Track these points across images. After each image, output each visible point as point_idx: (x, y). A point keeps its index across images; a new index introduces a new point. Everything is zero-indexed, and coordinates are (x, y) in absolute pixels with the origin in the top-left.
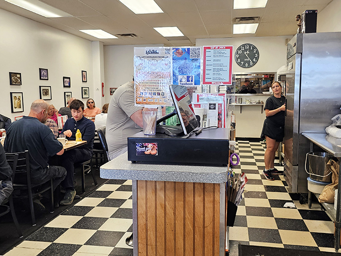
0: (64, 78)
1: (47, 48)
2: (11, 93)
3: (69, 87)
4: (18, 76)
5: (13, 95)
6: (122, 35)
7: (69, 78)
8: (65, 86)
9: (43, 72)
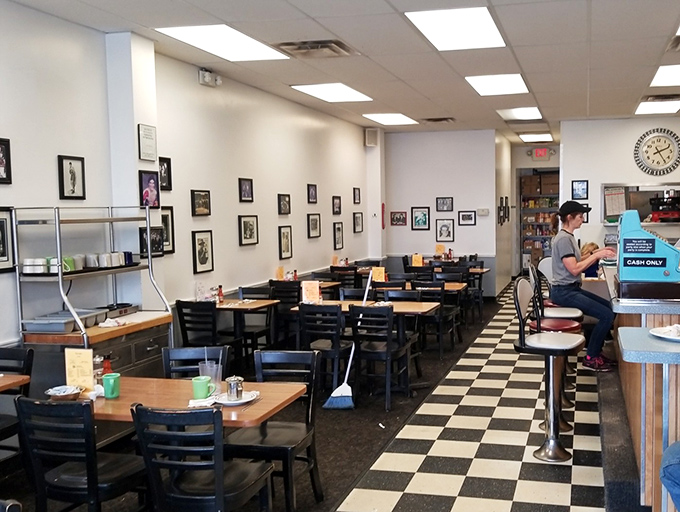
2: (280, 228)
6: (429, 120)
7: (339, 198)
8: (335, 213)
9: (312, 190)
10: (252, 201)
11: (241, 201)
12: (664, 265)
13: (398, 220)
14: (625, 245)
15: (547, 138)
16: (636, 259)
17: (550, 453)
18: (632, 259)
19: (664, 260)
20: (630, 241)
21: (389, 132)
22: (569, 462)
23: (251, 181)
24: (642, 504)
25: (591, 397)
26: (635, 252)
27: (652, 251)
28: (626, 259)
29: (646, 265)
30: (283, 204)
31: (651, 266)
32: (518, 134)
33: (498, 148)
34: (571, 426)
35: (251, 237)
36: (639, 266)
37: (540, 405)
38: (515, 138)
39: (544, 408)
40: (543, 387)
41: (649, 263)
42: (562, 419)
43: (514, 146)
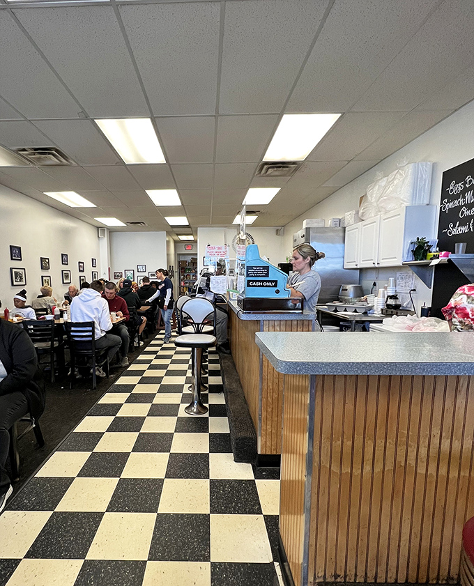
0: (79, 263)
1: (66, 234)
2: (42, 277)
3: (83, 271)
4: (47, 261)
5: (44, 278)
6: (131, 223)
7: (83, 263)
8: (80, 271)
9: (64, 257)
10: (21, 260)
11: (12, 259)
12: (276, 286)
13: (118, 276)
14: (247, 271)
15: (191, 238)
16: (256, 281)
17: (195, 410)
18: (253, 281)
19: (276, 282)
20: (251, 268)
21: (112, 231)
22: (207, 415)
23: (20, 248)
24: (259, 453)
25: (217, 367)
26: (255, 276)
27: (267, 275)
28: (249, 281)
29: (263, 286)
30: (45, 264)
31: (266, 286)
32: (178, 235)
33: (168, 242)
34: (206, 387)
35: (20, 281)
36: (259, 286)
37: (189, 374)
38: (176, 238)
39: (191, 375)
40: (190, 362)
41: (265, 284)
42: (202, 383)
43: (176, 242)
